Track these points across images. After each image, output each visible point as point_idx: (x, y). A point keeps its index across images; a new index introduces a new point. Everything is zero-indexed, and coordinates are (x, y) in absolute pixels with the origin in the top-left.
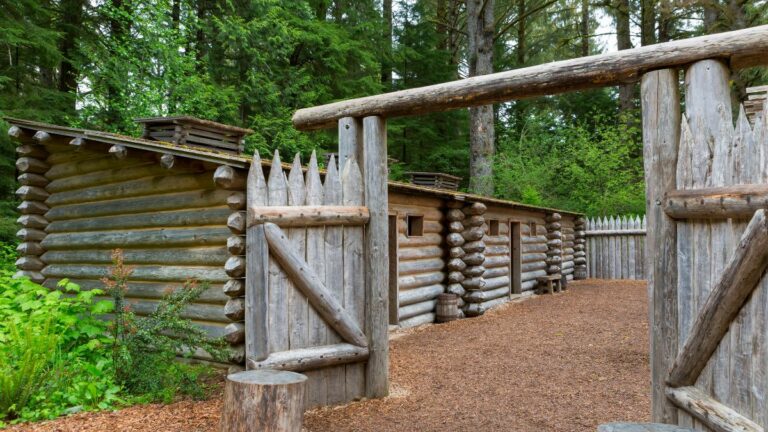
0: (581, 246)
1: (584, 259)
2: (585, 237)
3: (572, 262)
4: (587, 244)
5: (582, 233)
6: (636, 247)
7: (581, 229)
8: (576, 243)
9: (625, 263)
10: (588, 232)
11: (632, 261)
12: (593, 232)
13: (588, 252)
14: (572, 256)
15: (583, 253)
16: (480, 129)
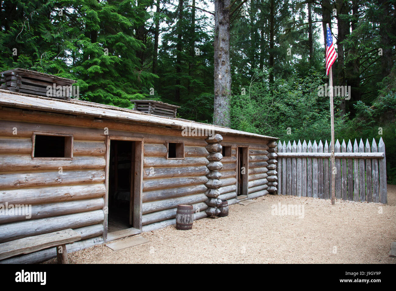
0: (274, 166)
1: (275, 177)
2: (278, 158)
3: (265, 180)
4: (279, 164)
5: (274, 155)
6: (319, 169)
7: (274, 152)
8: (269, 164)
9: (309, 183)
10: (280, 154)
11: (316, 181)
12: (285, 154)
13: (280, 171)
14: (265, 175)
15: (275, 172)
16: (220, 77)
